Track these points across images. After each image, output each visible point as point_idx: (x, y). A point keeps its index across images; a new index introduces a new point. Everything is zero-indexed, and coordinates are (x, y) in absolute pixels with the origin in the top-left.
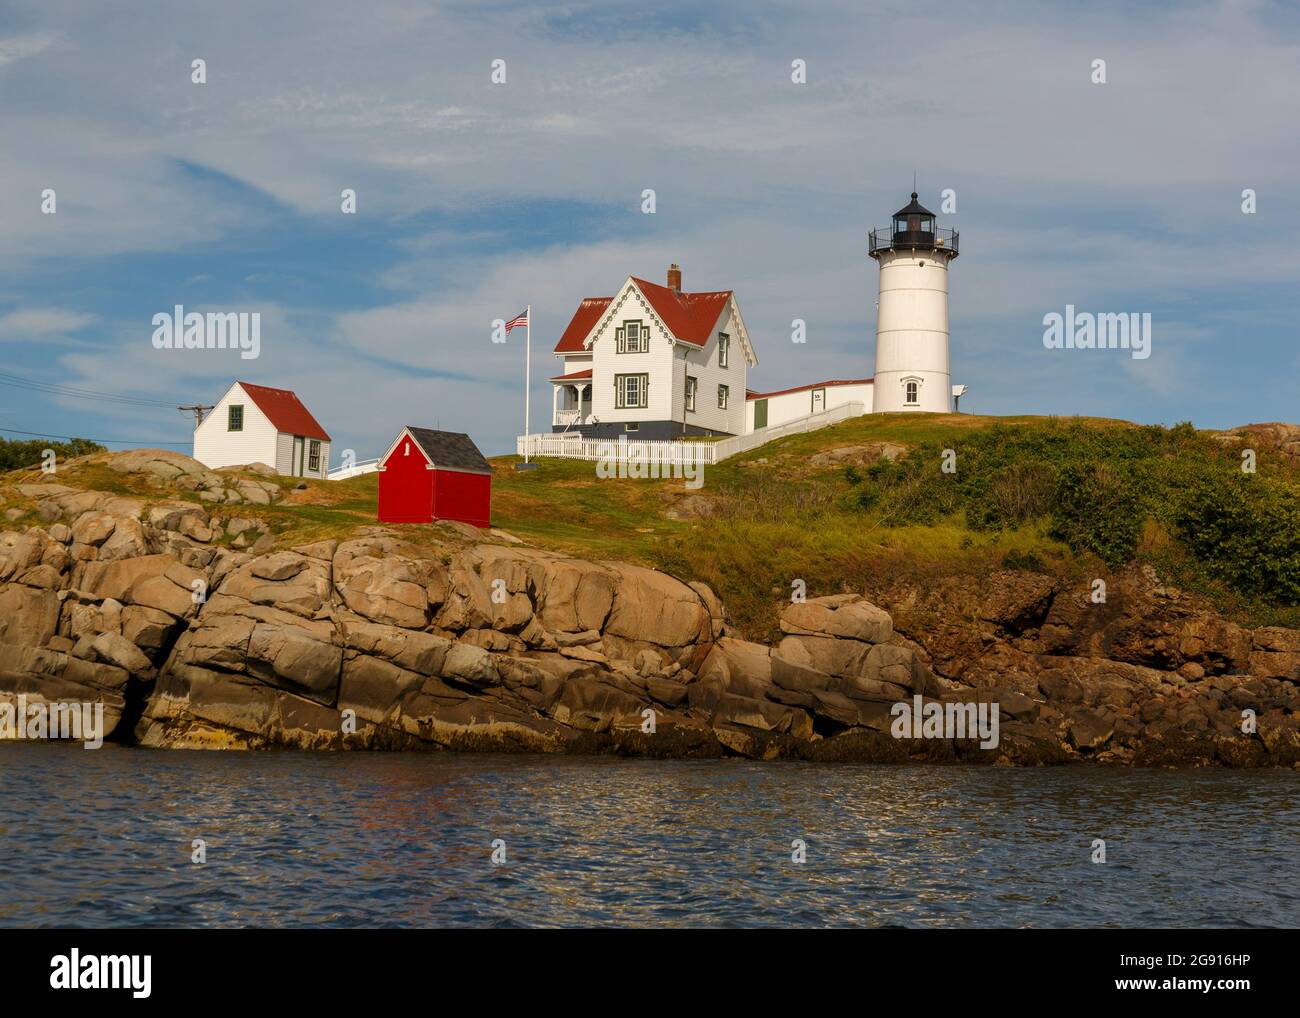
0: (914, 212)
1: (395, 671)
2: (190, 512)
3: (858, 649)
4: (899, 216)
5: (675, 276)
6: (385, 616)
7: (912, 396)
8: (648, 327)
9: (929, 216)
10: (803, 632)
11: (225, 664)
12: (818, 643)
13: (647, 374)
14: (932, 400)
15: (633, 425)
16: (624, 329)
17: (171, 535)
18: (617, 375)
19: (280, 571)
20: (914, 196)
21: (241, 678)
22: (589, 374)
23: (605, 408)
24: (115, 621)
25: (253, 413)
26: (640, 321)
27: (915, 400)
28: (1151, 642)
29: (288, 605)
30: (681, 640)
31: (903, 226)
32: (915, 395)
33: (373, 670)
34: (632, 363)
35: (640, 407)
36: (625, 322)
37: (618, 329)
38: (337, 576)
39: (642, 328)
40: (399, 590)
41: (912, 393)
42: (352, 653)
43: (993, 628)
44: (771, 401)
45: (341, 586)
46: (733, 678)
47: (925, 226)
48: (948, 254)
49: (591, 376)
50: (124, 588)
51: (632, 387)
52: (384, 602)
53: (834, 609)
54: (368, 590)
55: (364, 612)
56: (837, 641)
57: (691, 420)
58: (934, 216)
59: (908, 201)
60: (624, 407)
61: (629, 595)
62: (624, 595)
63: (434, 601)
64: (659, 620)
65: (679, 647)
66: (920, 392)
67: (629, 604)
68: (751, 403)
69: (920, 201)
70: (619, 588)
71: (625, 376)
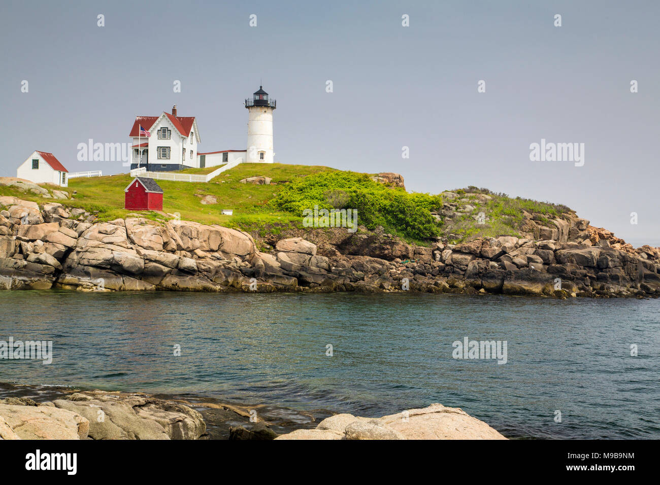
0: (261, 92)
1: (163, 267)
2: (59, 207)
3: (307, 257)
4: (256, 94)
5: (174, 111)
6: (149, 247)
7: (262, 158)
8: (170, 130)
10: (286, 250)
11: (104, 266)
12: (291, 254)
13: (170, 147)
14: (269, 159)
15: (164, 165)
16: (161, 130)
17: (54, 215)
18: (158, 147)
19: (111, 231)
20: (261, 87)
21: (109, 271)
22: (146, 145)
23: (153, 159)
24: (43, 248)
25: (42, 162)
26: (167, 128)
28: (383, 251)
29: (119, 244)
30: (246, 253)
31: (257, 98)
32: (263, 157)
33: (155, 267)
34: (164, 143)
35: (167, 159)
36: (161, 128)
37: (158, 130)
38: (129, 232)
39: (168, 130)
40: (154, 238)
41: (262, 155)
42: (147, 261)
43: (334, 247)
44: (206, 156)
45: (132, 236)
46: (265, 266)
47: (265, 98)
48: (273, 108)
49: (147, 146)
50: (42, 235)
51: (164, 151)
52: (149, 242)
53: (296, 243)
54: (142, 238)
55: (142, 245)
56: (299, 254)
57: (185, 164)
58: (267, 94)
59: (259, 89)
60: (161, 159)
61: (226, 238)
62: (225, 238)
63: (165, 241)
64: (238, 246)
65: (245, 256)
66: (265, 156)
67: (227, 241)
68: (199, 156)
69: (263, 89)
70: (223, 235)
71: (161, 147)
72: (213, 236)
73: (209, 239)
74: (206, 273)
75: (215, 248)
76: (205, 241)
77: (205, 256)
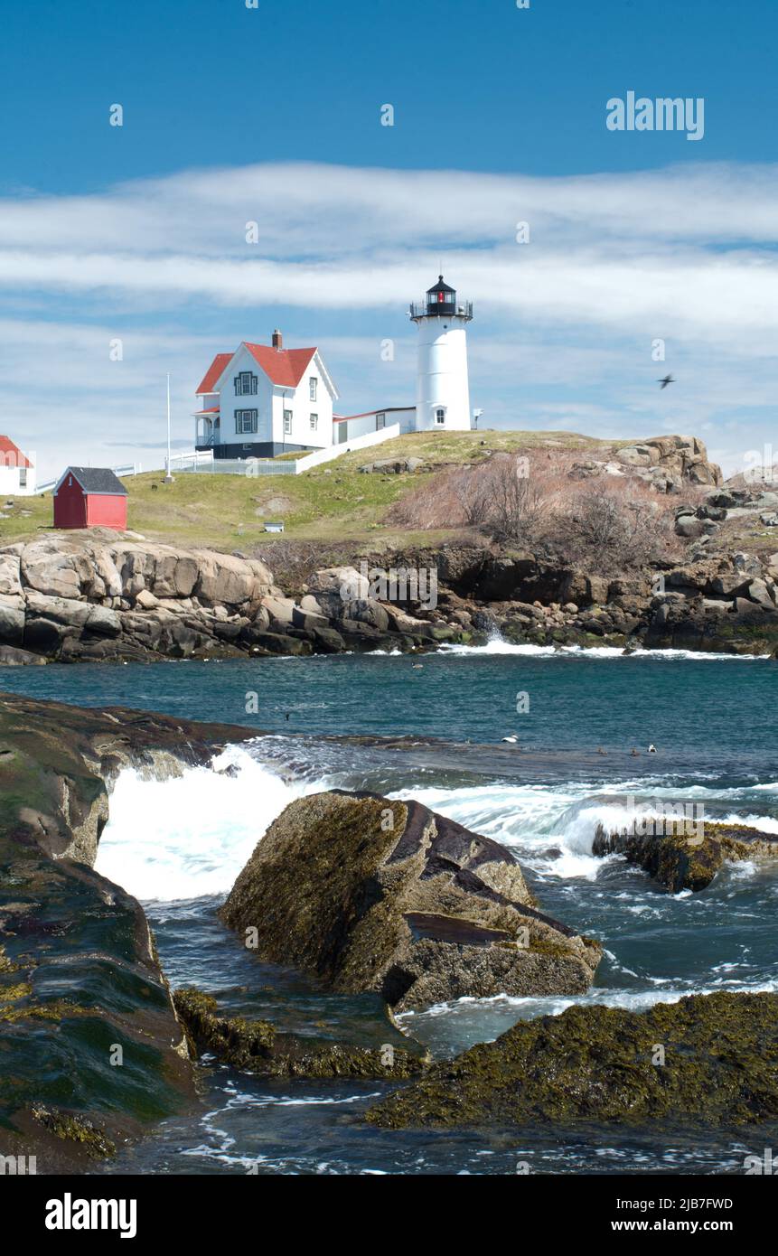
0: (441, 289)
4: (430, 292)
5: (276, 338)
6: (53, 590)
7: (441, 420)
8: (256, 377)
9: (452, 291)
10: (316, 592)
13: (256, 410)
14: (458, 420)
15: (248, 445)
16: (239, 378)
18: (236, 411)
20: (441, 278)
26: (251, 373)
27: (442, 422)
31: (434, 299)
32: (442, 419)
33: (43, 625)
34: (246, 402)
35: (253, 433)
36: (240, 373)
37: (236, 379)
38: (24, 565)
39: (252, 377)
40: (60, 574)
41: (440, 415)
44: (349, 423)
45: (28, 571)
47: (449, 298)
48: (465, 318)
49: (219, 411)
51: (247, 418)
52: (53, 581)
53: (333, 577)
54: (42, 574)
57: (290, 440)
58: (455, 291)
59: (437, 281)
60: (242, 433)
61: (209, 572)
62: (205, 572)
63: (84, 579)
64: (226, 587)
65: (241, 604)
66: (447, 416)
67: (208, 578)
68: (337, 424)
69: (445, 281)
70: (202, 567)
71: (241, 411)
72: (182, 568)
73: (175, 573)
74: (137, 635)
75: (186, 590)
76: (167, 579)
77: (156, 606)
